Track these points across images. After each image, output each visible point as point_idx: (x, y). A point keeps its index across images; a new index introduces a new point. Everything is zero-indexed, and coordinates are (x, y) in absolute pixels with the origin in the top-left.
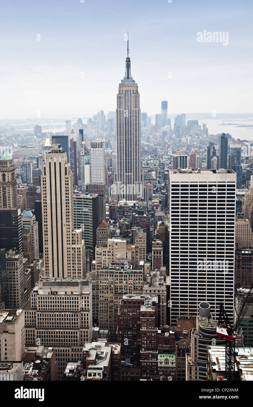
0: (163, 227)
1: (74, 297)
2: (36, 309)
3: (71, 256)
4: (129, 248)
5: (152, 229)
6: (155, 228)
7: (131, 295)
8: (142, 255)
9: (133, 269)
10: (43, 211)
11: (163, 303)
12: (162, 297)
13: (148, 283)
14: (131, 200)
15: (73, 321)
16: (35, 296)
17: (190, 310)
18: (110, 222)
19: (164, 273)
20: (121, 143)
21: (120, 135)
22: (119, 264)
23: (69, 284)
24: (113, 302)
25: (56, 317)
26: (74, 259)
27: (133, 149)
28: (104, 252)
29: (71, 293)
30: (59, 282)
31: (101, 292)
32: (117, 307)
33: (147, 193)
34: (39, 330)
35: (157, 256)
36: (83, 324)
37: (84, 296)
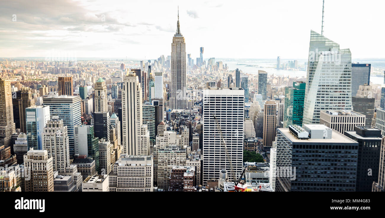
0: (200, 125)
1: (141, 167)
2: (117, 175)
3: (140, 142)
4: (177, 137)
5: (192, 127)
6: (195, 126)
7: (178, 166)
8: (186, 142)
9: (180, 150)
10: (123, 113)
11: (198, 172)
12: (198, 168)
13: (189, 159)
14: (180, 109)
15: (141, 183)
16: (116, 167)
17: (215, 176)
18: (166, 122)
19: (199, 153)
20: (174, 73)
21: (174, 68)
22: (171, 147)
23: (138, 159)
24: (166, 171)
25: (130, 180)
26: (142, 144)
27: (182, 77)
28: (161, 139)
29: (139, 165)
30: (132, 158)
31: (159, 165)
32: (169, 174)
33: (190, 105)
34: (118, 189)
35: (196, 143)
36: (147, 185)
37: (148, 167)
